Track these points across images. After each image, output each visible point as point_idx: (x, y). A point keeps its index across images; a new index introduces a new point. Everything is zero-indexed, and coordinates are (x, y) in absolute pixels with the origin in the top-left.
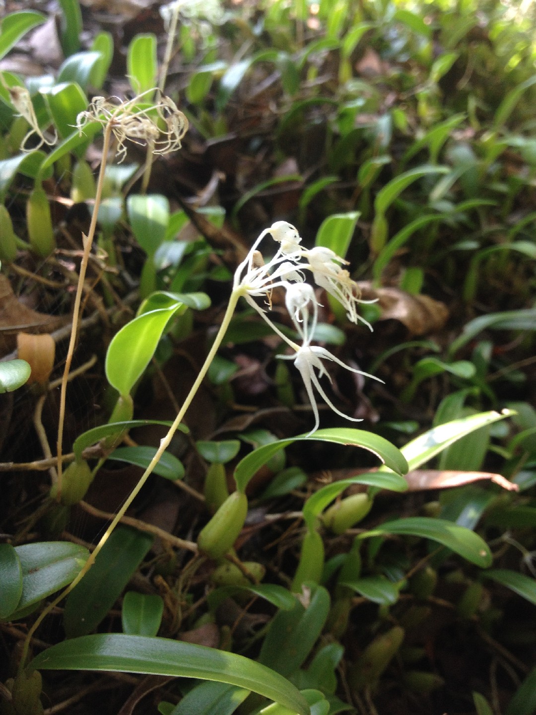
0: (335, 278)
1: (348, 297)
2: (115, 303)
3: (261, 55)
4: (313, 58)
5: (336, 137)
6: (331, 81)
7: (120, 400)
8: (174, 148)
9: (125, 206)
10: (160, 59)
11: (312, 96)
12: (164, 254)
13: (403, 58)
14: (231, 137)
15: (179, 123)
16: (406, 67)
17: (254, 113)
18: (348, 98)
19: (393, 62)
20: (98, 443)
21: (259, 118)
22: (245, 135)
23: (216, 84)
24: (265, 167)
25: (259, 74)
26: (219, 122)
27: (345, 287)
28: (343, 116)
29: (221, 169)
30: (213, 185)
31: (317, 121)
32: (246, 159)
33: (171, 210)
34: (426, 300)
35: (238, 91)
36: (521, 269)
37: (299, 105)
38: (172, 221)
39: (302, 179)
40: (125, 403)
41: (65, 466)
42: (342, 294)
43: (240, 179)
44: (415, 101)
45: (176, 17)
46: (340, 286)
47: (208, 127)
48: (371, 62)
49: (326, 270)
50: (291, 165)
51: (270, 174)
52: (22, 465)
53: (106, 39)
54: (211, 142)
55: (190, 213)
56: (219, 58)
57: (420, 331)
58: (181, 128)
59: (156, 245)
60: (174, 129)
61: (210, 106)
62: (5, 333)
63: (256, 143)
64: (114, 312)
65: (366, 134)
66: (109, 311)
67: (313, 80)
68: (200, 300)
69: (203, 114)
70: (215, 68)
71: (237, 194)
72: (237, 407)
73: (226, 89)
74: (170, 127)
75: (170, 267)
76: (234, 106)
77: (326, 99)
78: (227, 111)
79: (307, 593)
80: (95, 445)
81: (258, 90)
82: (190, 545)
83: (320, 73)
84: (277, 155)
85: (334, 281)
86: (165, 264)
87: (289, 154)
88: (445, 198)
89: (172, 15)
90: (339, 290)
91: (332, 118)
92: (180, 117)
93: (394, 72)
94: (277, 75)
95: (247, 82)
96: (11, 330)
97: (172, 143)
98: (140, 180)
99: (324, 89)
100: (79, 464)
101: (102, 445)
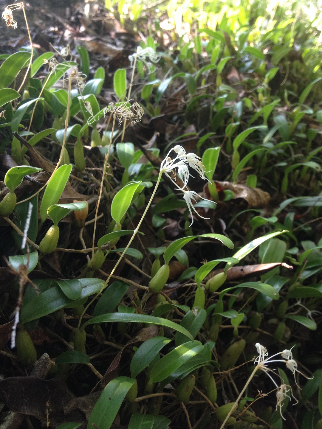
0: (196, 164)
1: (202, 171)
2: (111, 190)
3: (177, 75)
4: (203, 73)
5: (214, 113)
6: (212, 85)
7: (116, 225)
8: (139, 120)
9: (115, 148)
10: (129, 79)
11: (203, 93)
12: (132, 169)
13: (251, 71)
14: (163, 115)
15: (141, 111)
16: (252, 76)
17: (174, 103)
18: (220, 94)
19: (246, 74)
20: (107, 243)
21: (177, 106)
22: (169, 114)
23: (155, 90)
24: (179, 129)
25: (176, 84)
26: (157, 108)
27: (200, 168)
28: (217, 103)
29: (158, 131)
30: (154, 138)
31: (206, 106)
32: (171, 125)
33: (135, 150)
34: (258, 190)
35: (166, 92)
36: (314, 177)
37: (195, 98)
38: (136, 155)
39: (198, 134)
40: (118, 226)
41: (95, 251)
42: (199, 170)
43: (167, 135)
44: (257, 93)
45: (136, 60)
46: (199, 167)
47: (151, 111)
48: (234, 75)
49: (193, 161)
50: (193, 128)
51: (182, 132)
52: (78, 250)
53: (101, 69)
54: (153, 118)
55: (144, 151)
56: (157, 77)
57: (254, 204)
58: (141, 113)
59: (128, 165)
60: (139, 113)
61: (152, 101)
62: (68, 200)
63: (175, 118)
64: (111, 194)
65: (229, 111)
66: (109, 194)
67: (204, 86)
68: (149, 184)
69: (149, 105)
70: (155, 82)
71: (166, 142)
72: (166, 241)
73: (160, 92)
74: (137, 113)
75: (135, 174)
76: (164, 100)
77: (210, 94)
78: (160, 103)
79: (196, 310)
80: (106, 244)
81: (176, 91)
82: (146, 288)
83: (207, 82)
84: (185, 123)
85: (196, 165)
86: (132, 173)
87: (191, 123)
88: (270, 141)
89: (134, 59)
90: (198, 169)
91: (213, 104)
92: (141, 109)
93: (246, 79)
94: (185, 84)
95: (170, 88)
96: (71, 199)
97: (138, 119)
98: (120, 137)
99: (208, 90)
100: (100, 251)
101: (109, 244)
